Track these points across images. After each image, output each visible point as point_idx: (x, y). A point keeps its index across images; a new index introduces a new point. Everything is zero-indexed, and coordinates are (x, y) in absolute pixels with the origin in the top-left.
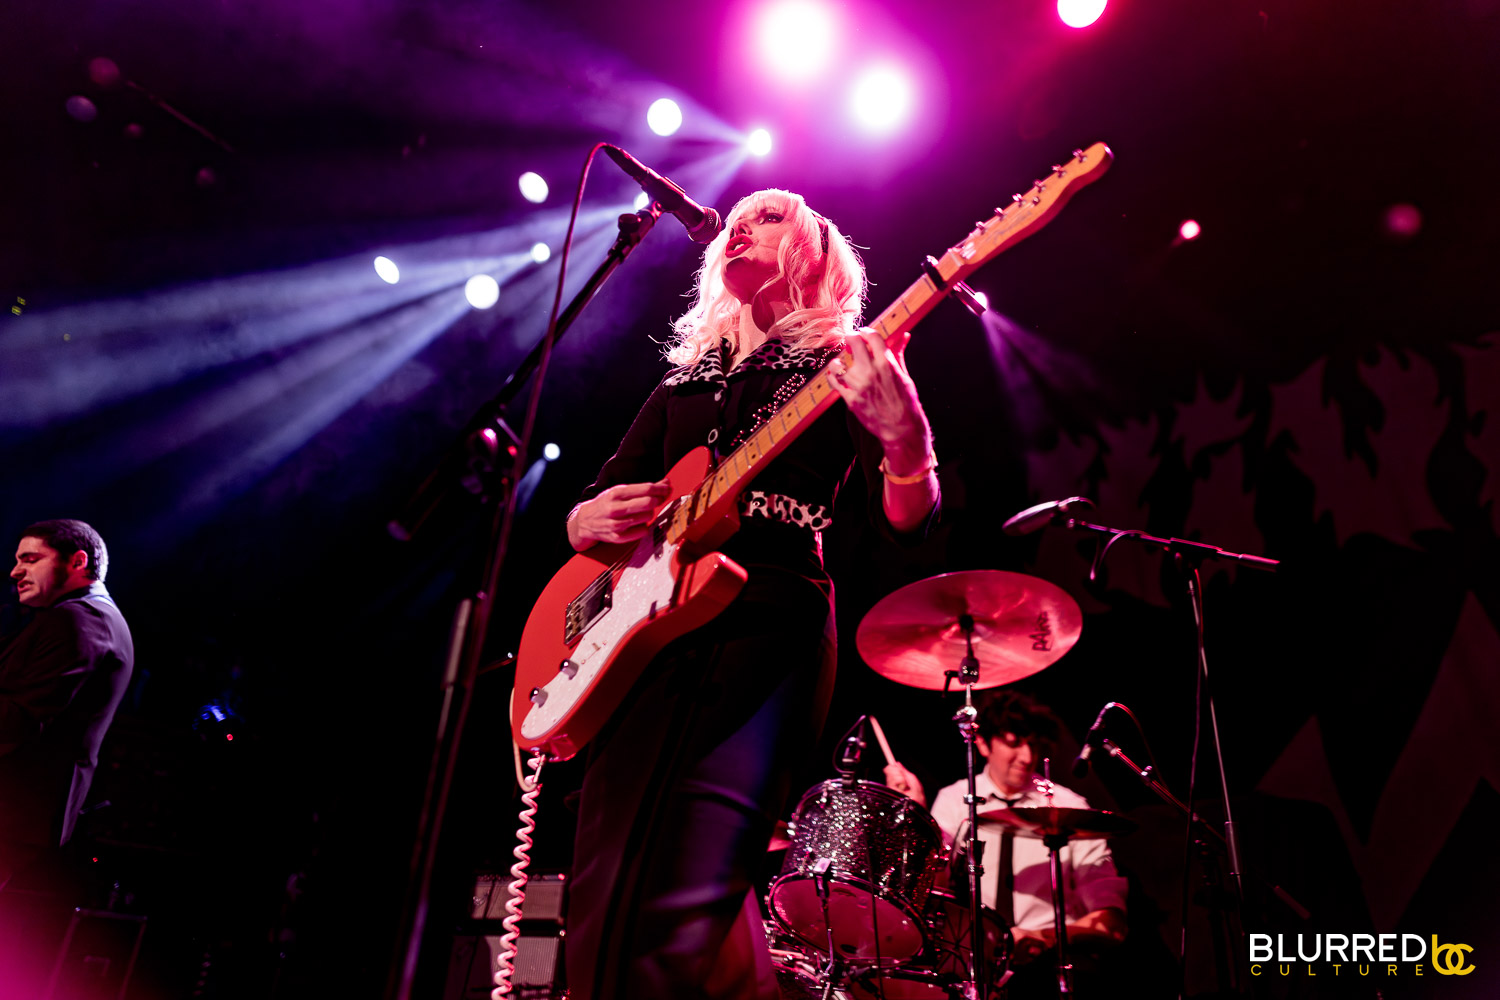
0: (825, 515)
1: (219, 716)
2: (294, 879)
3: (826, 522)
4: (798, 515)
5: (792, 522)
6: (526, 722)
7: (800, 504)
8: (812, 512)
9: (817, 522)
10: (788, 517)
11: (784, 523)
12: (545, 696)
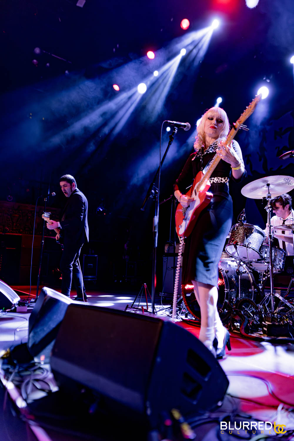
0: (227, 179)
1: (101, 210)
2: (126, 245)
3: (228, 180)
4: (222, 180)
5: (221, 182)
6: (179, 232)
7: (222, 178)
8: (224, 179)
9: (226, 181)
10: (220, 181)
11: (219, 183)
12: (182, 226)
